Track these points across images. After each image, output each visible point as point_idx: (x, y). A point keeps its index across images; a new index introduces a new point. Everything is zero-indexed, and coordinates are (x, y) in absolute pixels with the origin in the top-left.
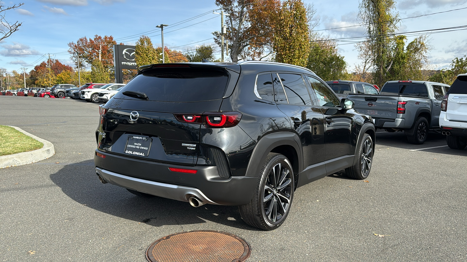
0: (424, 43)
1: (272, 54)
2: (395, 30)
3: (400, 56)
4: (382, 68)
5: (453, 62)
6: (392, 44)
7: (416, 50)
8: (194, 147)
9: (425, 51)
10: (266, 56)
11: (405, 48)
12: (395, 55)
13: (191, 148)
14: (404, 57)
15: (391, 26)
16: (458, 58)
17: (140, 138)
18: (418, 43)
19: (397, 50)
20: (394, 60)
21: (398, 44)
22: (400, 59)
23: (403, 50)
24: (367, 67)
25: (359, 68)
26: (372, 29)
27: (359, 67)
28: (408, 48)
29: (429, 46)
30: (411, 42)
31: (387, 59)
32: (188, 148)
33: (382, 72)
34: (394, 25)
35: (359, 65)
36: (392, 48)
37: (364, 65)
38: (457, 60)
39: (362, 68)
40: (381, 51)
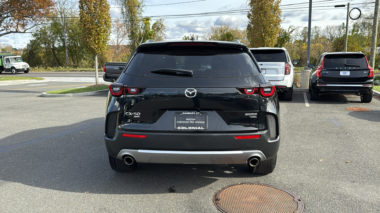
0: (163, 24)
1: (36, 26)
2: (142, 13)
3: (148, 33)
4: (136, 42)
5: (183, 39)
6: (141, 24)
7: (158, 29)
8: (255, 116)
9: (164, 30)
10: (30, 27)
11: (151, 28)
12: (144, 32)
13: (253, 117)
14: (151, 34)
15: (139, 10)
16: (186, 36)
17: (192, 113)
18: (159, 24)
19: (145, 29)
20: (144, 36)
21: (146, 24)
22: (148, 36)
23: (149, 29)
24: (119, 41)
25: (113, 42)
26: (124, 10)
27: (113, 40)
28: (153, 28)
29: (166, 26)
30: (154, 23)
31: (139, 35)
32: (250, 117)
33: (136, 45)
34: (141, 9)
35: (113, 39)
36: (142, 27)
37: (117, 39)
38: (186, 38)
39: (116, 41)
40: (134, 29)
